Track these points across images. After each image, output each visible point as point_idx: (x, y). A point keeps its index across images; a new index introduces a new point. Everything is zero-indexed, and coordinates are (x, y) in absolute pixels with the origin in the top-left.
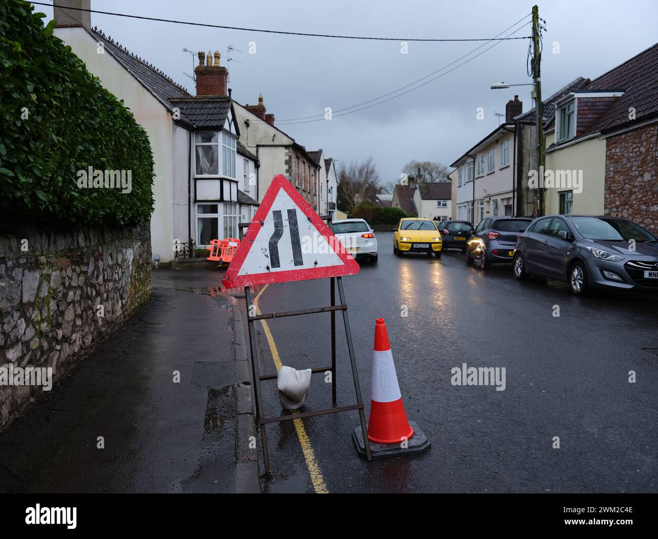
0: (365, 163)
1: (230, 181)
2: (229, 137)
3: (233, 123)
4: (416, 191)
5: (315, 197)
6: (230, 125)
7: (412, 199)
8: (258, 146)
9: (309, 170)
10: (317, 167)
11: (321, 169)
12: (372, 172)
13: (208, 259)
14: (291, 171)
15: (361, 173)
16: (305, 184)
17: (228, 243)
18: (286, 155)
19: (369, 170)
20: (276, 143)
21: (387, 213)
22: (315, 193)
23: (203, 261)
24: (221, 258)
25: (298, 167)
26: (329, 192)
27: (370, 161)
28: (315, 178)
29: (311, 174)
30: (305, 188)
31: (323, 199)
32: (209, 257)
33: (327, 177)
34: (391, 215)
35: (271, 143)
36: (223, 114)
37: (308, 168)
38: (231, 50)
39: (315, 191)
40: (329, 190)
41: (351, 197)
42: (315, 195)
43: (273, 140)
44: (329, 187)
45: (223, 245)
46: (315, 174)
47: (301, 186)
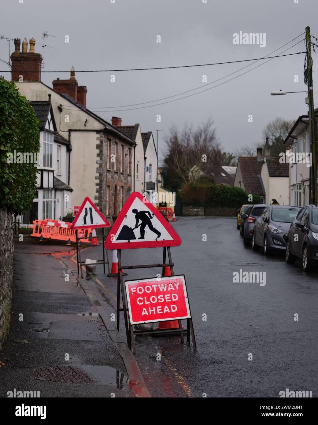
0: (202, 127)
1: (48, 171)
2: (48, 134)
3: (51, 121)
4: (264, 165)
5: (129, 178)
6: (49, 124)
7: (258, 176)
8: (70, 131)
9: (123, 149)
10: (133, 145)
11: (137, 146)
12: (212, 138)
13: (32, 235)
14: (102, 155)
15: (197, 139)
16: (117, 166)
17: (46, 223)
18: (97, 140)
19: (208, 137)
20: (88, 128)
21: (224, 193)
22: (130, 173)
23: (28, 237)
24: (42, 235)
25: (110, 149)
26: (147, 170)
27: (209, 124)
28: (130, 156)
29: (125, 153)
30: (117, 170)
31: (139, 178)
32: (32, 233)
33: (145, 154)
34: (229, 195)
35: (83, 128)
36: (44, 116)
37: (122, 148)
38: (46, 36)
39: (130, 170)
40: (147, 168)
41: (184, 171)
42: (130, 175)
43: (85, 125)
44: (147, 165)
45: (43, 225)
46: (130, 152)
47: (113, 168)
